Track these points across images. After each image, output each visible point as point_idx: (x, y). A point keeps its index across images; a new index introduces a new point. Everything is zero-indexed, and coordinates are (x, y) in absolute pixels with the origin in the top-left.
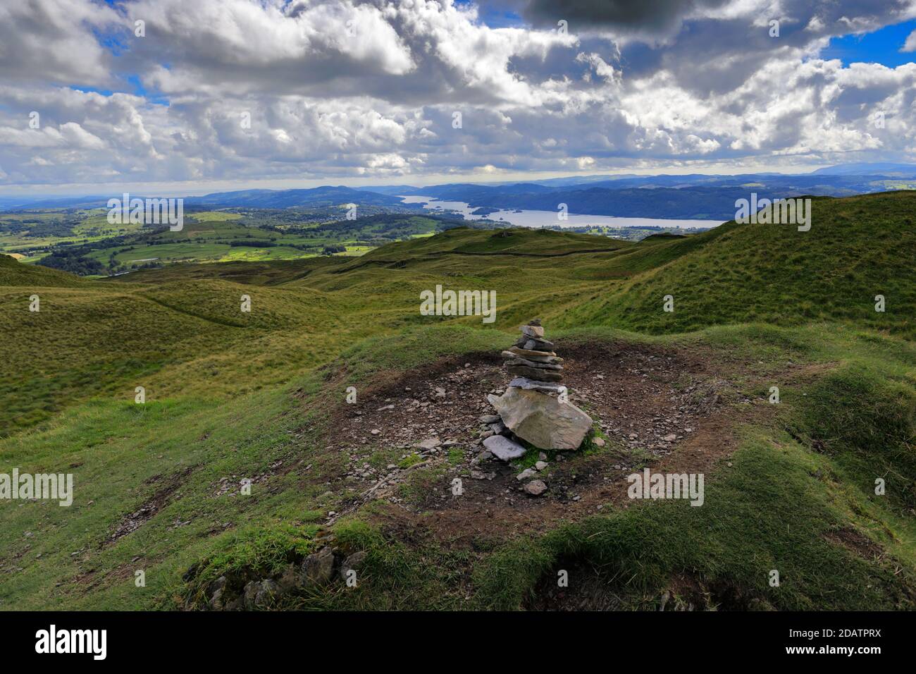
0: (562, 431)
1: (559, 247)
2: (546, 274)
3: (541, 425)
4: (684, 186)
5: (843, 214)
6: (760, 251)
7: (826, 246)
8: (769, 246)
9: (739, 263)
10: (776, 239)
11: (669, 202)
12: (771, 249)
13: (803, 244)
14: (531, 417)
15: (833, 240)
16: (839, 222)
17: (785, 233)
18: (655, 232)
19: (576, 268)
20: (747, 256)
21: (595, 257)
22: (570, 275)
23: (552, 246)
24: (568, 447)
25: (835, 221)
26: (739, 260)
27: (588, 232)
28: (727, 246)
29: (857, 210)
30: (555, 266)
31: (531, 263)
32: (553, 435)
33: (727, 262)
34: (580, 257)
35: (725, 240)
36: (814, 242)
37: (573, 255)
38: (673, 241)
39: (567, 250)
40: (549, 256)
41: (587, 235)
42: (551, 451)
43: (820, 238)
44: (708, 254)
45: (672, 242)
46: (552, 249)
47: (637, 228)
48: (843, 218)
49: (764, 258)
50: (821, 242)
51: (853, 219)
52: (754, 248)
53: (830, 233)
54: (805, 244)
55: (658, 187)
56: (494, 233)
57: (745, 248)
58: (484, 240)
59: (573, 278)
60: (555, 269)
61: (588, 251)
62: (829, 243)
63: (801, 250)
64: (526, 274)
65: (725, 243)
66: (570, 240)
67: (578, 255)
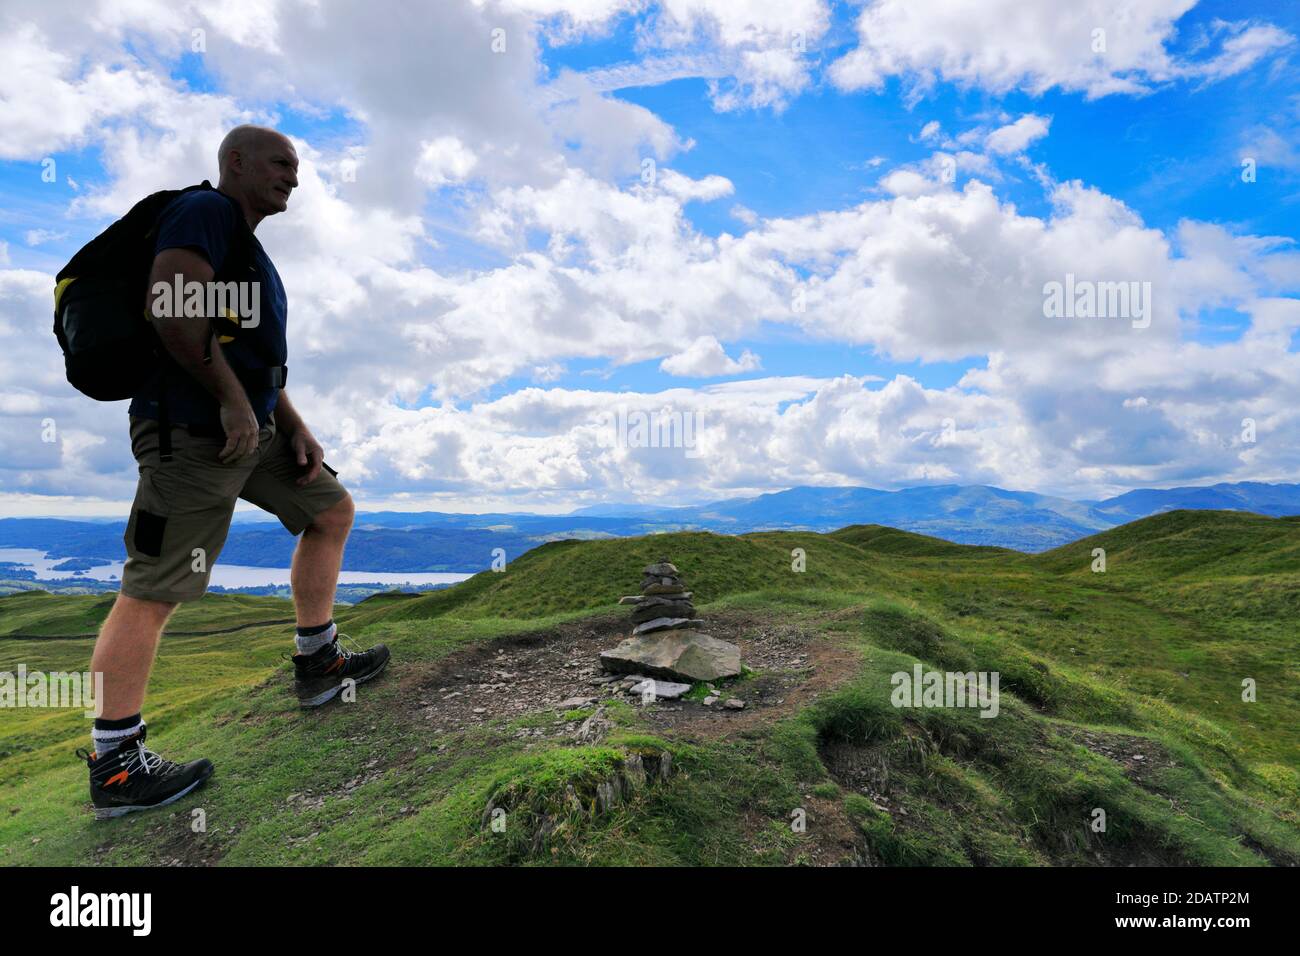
0: (720, 660)
1: (224, 619)
2: (204, 662)
3: (699, 658)
4: (416, 527)
5: (635, 552)
6: (553, 598)
7: (625, 589)
8: (562, 592)
9: (531, 614)
10: (568, 583)
11: (395, 548)
12: (565, 595)
13: (600, 587)
14: (686, 652)
15: (630, 581)
16: (632, 561)
17: (577, 576)
18: (376, 592)
19: (254, 650)
20: (539, 605)
21: (285, 631)
22: (248, 661)
23: (212, 617)
24: (732, 673)
25: (627, 560)
26: (530, 610)
27: (271, 594)
28: (511, 594)
29: (647, 548)
30: (218, 648)
31: (171, 647)
32: (713, 665)
33: (516, 613)
34: (261, 632)
35: (504, 587)
36: (611, 584)
37: (248, 631)
38: (408, 601)
39: (238, 623)
40: (205, 634)
41: (271, 598)
42: (718, 680)
43: (616, 580)
44: (489, 605)
45: (406, 603)
46: (212, 622)
47: (348, 585)
48: (635, 558)
49: (560, 606)
50: (618, 584)
51: (646, 558)
52: (544, 595)
53: (627, 574)
54: (601, 587)
55: (380, 528)
56: (100, 601)
57: (534, 596)
58: (81, 613)
59: (253, 665)
60: (219, 653)
61: (274, 623)
62: (627, 585)
63: (599, 594)
64: (168, 664)
65: (506, 591)
66: (243, 606)
67: (257, 629)
